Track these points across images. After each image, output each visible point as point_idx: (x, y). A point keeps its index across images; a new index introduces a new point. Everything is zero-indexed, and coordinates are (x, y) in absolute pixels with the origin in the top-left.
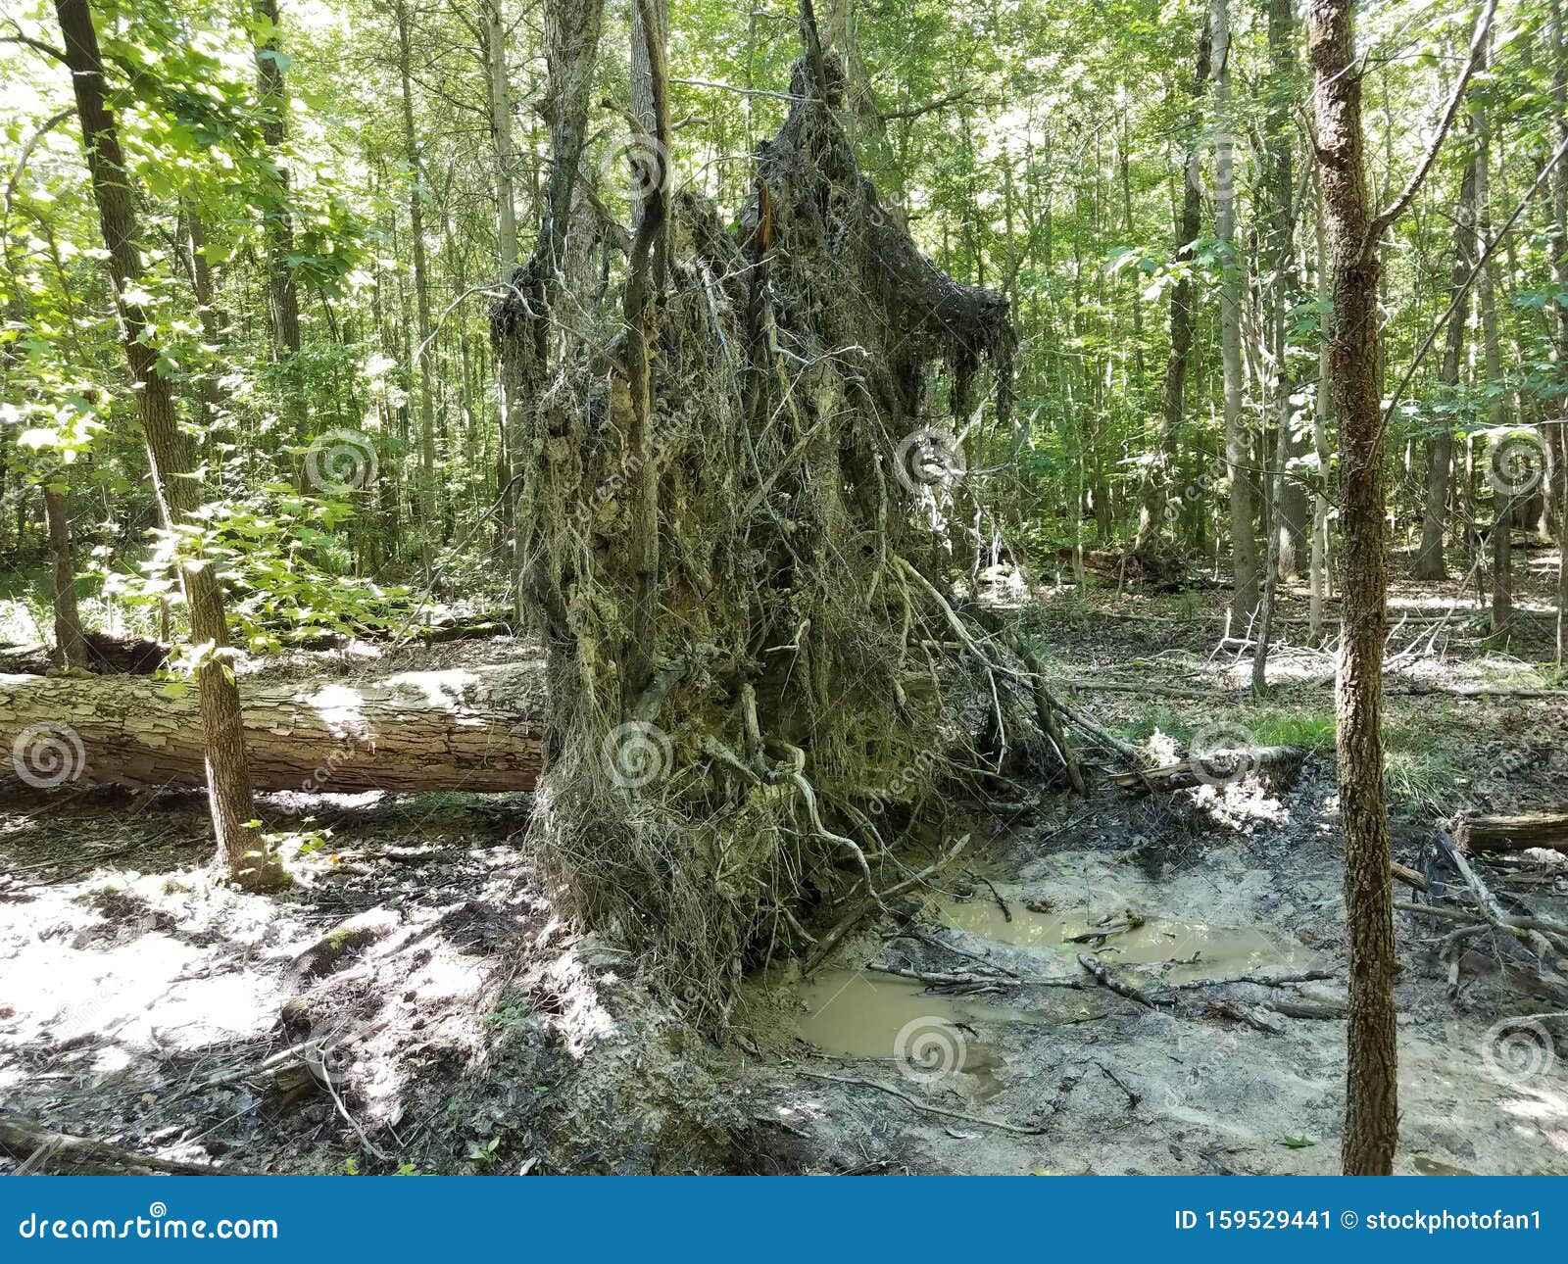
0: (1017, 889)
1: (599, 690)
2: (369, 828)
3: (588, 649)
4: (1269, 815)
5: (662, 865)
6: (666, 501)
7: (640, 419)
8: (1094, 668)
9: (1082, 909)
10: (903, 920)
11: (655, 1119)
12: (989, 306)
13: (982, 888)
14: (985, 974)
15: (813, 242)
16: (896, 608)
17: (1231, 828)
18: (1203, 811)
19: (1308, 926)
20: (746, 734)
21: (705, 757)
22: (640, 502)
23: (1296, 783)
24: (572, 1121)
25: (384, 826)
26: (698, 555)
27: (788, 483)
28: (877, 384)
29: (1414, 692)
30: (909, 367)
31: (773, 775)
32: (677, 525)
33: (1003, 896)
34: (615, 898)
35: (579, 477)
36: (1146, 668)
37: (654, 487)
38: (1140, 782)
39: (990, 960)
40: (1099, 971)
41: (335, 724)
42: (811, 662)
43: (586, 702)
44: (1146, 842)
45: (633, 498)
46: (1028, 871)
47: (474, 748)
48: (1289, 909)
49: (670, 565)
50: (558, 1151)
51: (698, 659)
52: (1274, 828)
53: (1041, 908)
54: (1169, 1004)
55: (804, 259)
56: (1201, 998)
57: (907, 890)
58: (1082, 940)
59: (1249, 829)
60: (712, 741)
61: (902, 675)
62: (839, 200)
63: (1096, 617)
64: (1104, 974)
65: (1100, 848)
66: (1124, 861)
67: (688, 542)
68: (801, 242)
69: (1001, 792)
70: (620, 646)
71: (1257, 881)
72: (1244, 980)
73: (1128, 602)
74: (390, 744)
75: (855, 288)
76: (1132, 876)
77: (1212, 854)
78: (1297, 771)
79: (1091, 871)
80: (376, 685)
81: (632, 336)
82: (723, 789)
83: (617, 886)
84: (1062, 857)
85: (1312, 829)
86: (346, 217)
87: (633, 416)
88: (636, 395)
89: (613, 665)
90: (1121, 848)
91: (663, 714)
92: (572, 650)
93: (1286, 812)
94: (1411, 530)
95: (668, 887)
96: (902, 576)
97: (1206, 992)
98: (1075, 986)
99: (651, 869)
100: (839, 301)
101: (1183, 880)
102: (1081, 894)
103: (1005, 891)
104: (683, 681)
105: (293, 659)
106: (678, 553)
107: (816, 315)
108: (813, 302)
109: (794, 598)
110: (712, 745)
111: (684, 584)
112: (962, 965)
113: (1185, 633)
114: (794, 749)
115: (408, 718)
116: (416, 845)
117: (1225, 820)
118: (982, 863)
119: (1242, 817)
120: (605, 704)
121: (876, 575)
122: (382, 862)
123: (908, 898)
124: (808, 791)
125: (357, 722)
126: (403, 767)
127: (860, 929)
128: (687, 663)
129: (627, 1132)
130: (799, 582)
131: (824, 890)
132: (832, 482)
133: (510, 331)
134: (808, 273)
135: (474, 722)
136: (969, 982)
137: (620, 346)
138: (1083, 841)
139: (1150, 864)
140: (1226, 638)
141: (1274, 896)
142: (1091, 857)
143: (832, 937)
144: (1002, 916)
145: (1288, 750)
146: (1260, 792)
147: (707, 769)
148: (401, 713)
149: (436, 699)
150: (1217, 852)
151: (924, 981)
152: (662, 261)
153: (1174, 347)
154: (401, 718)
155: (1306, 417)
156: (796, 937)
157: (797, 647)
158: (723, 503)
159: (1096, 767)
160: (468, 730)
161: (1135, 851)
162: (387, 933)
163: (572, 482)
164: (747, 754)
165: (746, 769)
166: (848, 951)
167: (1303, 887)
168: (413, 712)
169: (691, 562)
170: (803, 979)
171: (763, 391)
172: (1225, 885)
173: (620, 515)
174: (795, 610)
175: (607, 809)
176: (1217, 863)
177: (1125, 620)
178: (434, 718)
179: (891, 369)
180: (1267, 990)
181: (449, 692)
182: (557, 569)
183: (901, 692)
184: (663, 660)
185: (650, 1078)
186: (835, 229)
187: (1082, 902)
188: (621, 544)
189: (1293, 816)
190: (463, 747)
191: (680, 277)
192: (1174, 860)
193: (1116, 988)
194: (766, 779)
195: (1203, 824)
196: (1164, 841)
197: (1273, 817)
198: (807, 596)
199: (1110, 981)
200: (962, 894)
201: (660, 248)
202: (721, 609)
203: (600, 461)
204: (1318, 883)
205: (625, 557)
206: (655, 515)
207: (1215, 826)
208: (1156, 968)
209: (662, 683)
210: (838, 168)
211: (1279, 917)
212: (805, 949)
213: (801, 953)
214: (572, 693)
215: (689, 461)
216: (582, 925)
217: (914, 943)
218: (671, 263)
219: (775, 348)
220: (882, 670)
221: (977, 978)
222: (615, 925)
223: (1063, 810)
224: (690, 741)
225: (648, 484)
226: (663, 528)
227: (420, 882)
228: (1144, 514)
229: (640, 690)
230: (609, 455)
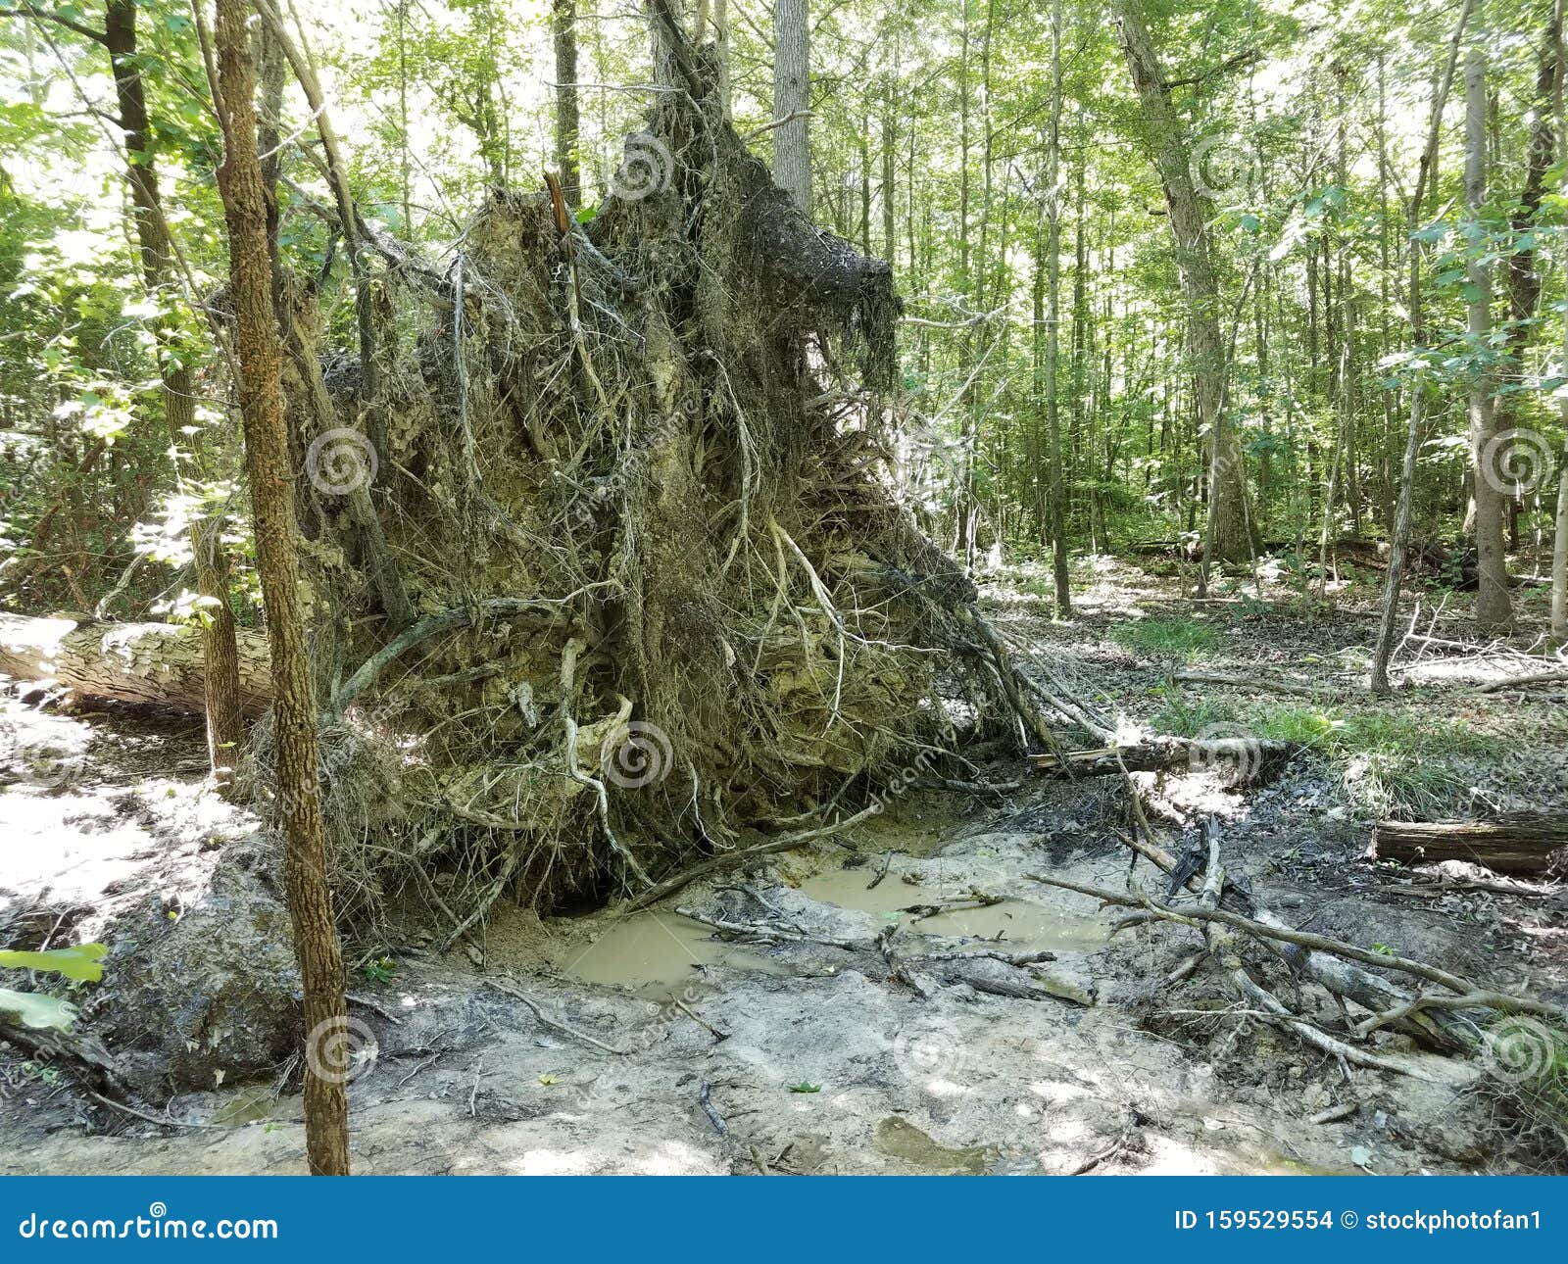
9: (953, 885)
11: (220, 980)
14: (775, 928)
17: (1172, 820)
21: (508, 701)
23: (1277, 779)
24: (149, 971)
30: (786, 340)
33: (893, 868)
36: (1315, 664)
38: (1060, 764)
39: (797, 918)
42: (644, 622)
50: (134, 993)
51: (482, 610)
53: (912, 880)
55: (653, 242)
59: (1190, 824)
60: (523, 687)
64: (881, 939)
65: (1030, 831)
66: (1036, 844)
72: (990, 956)
78: (1279, 766)
79: (1004, 852)
93: (1248, 809)
101: (1080, 867)
103: (900, 864)
104: (470, 629)
107: (661, 293)
109: (612, 559)
110: (518, 690)
112: (765, 919)
114: (624, 702)
117: (1164, 808)
119: (1189, 810)
121: (735, 542)
123: (769, 857)
128: (467, 612)
129: (189, 986)
130: (617, 545)
139: (1058, 849)
140: (1410, 634)
144: (870, 885)
147: (504, 711)
161: (1049, 835)
166: (683, 897)
179: (767, 343)
180: (1006, 968)
183: (730, 653)
184: (439, 608)
185: (225, 946)
186: (690, 210)
192: (1089, 848)
197: (1226, 812)
199: (884, 946)
202: (545, 569)
207: (1153, 815)
208: (953, 941)
217: (740, 897)
220: (711, 631)
221: (767, 931)
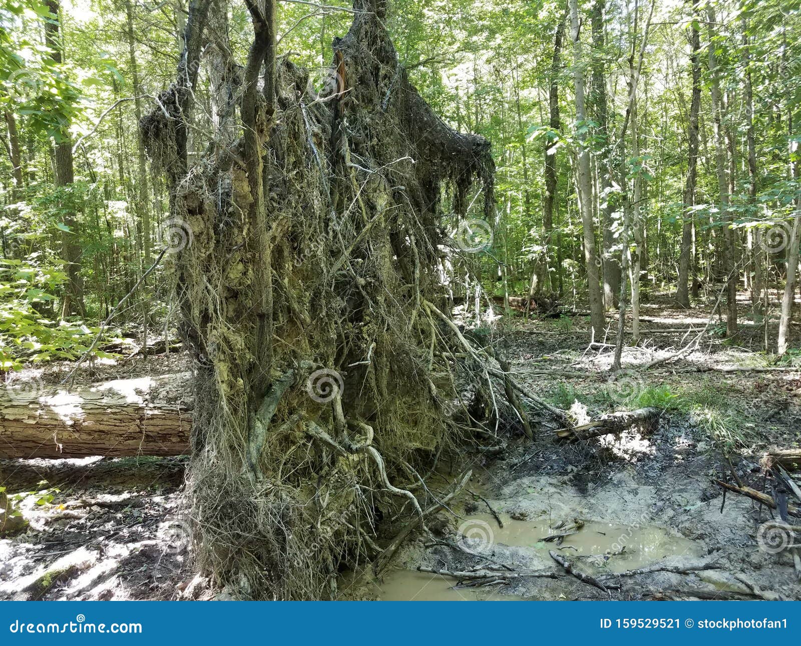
0: (502, 503)
1: (230, 400)
2: (91, 482)
3: (222, 369)
4: (644, 450)
5: (279, 532)
6: (277, 264)
7: (256, 200)
8: (522, 361)
9: (544, 517)
10: (437, 532)
12: (478, 145)
13: (481, 504)
14: (492, 570)
15: (371, 101)
16: (426, 333)
17: (625, 459)
18: (608, 449)
19: (687, 525)
20: (335, 418)
21: (309, 437)
22: (258, 263)
23: (657, 429)
25: (101, 479)
26: (300, 300)
27: (357, 253)
28: (411, 191)
29: (699, 371)
30: (431, 182)
31: (354, 447)
32: (286, 281)
33: (495, 509)
34: (244, 559)
35: (212, 245)
36: (550, 360)
37: (268, 252)
38: (572, 434)
39: (495, 559)
40: (566, 564)
41: (66, 416)
42: (376, 369)
43: (222, 408)
44: (575, 469)
45: (253, 260)
46: (506, 490)
47: (158, 429)
48: (671, 513)
49: (282, 307)
51: (302, 372)
52: (649, 458)
53: (520, 517)
54: (616, 589)
55: (365, 111)
56: (636, 584)
57: (438, 510)
58: (550, 540)
59: (634, 460)
60: (313, 425)
61: (433, 375)
62: (385, 77)
63: (518, 333)
64: (570, 567)
65: (548, 474)
66: (565, 483)
67: (294, 293)
68: (363, 101)
69: (485, 439)
70: (246, 367)
71: (647, 493)
72: (662, 569)
73: (532, 324)
74: (102, 428)
75: (397, 130)
76: (570, 492)
77: (616, 476)
78: (657, 422)
79: (546, 490)
80: (93, 390)
81: (248, 136)
82: (321, 456)
83: (245, 550)
84: (526, 481)
85: (672, 458)
86: (67, 89)
87: (251, 199)
88: (253, 182)
89: (241, 381)
90: (561, 474)
91: (279, 410)
92: (211, 370)
93: (654, 448)
94: (663, 284)
95: (283, 549)
96: (429, 312)
97: (639, 578)
98: (553, 577)
99: (271, 536)
100: (387, 140)
101: (601, 494)
102: (542, 507)
103: (496, 505)
104: (292, 387)
105: (63, 368)
106: (287, 300)
107: (373, 146)
108: (372, 137)
109: (365, 329)
110: (313, 428)
111: (291, 321)
112: (478, 563)
113: (565, 340)
114: (366, 427)
115: (114, 410)
116: (119, 493)
117: (620, 454)
118: (476, 485)
119: (630, 452)
120: (235, 411)
121: (414, 313)
122: (95, 508)
123: (439, 516)
124: (379, 459)
125: (79, 414)
126: (112, 443)
127: (411, 540)
128: (294, 375)
130: (368, 318)
131: (384, 511)
132: (387, 253)
133: (157, 135)
134: (368, 120)
135: (156, 412)
136: (485, 577)
137: (240, 145)
138: (536, 469)
139: (580, 485)
140: (593, 343)
141: (660, 504)
142: (544, 480)
143: (393, 548)
144: (496, 523)
145: (651, 410)
146: (638, 436)
147: (310, 444)
148: (110, 407)
149: (132, 398)
150: (619, 475)
151: (456, 577)
152: (270, 89)
153: (548, 190)
154: (109, 410)
155: (621, 224)
156: (370, 549)
157: (369, 362)
158: (318, 264)
159: (539, 423)
160: (153, 418)
161: (570, 476)
162: (88, 567)
163: (207, 249)
164: (336, 432)
165: (336, 444)
166: (404, 556)
167: (676, 497)
168: (117, 406)
169: (296, 306)
170: (376, 580)
171: (341, 194)
172: (628, 497)
173: (245, 274)
174: (366, 336)
175: (237, 490)
176: (620, 482)
177: (532, 333)
178: (130, 410)
179: (419, 183)
180: (678, 576)
181: (139, 392)
182: (196, 312)
183: (433, 387)
184: (279, 374)
186: (384, 94)
187: (544, 512)
188: (246, 295)
189: (659, 450)
190: (151, 428)
191: (284, 104)
192: (594, 481)
193: (578, 577)
194: (349, 449)
195: (608, 456)
196: (587, 468)
197: (647, 451)
198: (373, 327)
199: (574, 571)
200: (470, 510)
201: (268, 77)
202: (317, 337)
203: (229, 235)
204: (684, 494)
205: (249, 303)
206: (269, 273)
207: (615, 458)
208: (599, 559)
209: (277, 390)
210: (386, 55)
211: (665, 517)
212: (376, 556)
213: (373, 558)
214: (212, 402)
215: (294, 237)
216: (219, 581)
217: (446, 549)
218: (277, 93)
219: (349, 163)
220: (421, 373)
221: (490, 574)
222: (244, 582)
223: (521, 450)
224: (298, 426)
225: (264, 249)
226: (275, 282)
227: (118, 522)
228: (535, 278)
229: (262, 396)
230: (236, 231)
